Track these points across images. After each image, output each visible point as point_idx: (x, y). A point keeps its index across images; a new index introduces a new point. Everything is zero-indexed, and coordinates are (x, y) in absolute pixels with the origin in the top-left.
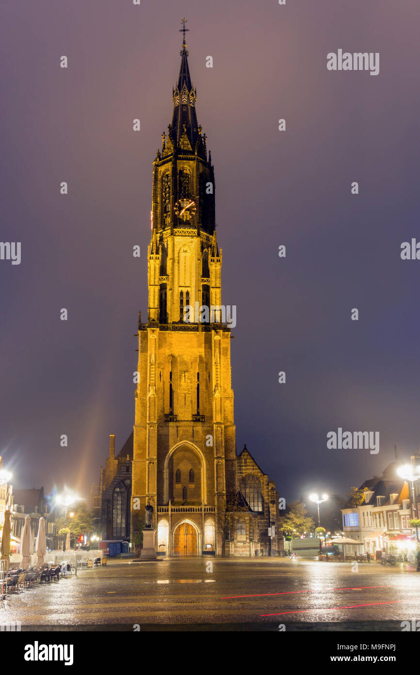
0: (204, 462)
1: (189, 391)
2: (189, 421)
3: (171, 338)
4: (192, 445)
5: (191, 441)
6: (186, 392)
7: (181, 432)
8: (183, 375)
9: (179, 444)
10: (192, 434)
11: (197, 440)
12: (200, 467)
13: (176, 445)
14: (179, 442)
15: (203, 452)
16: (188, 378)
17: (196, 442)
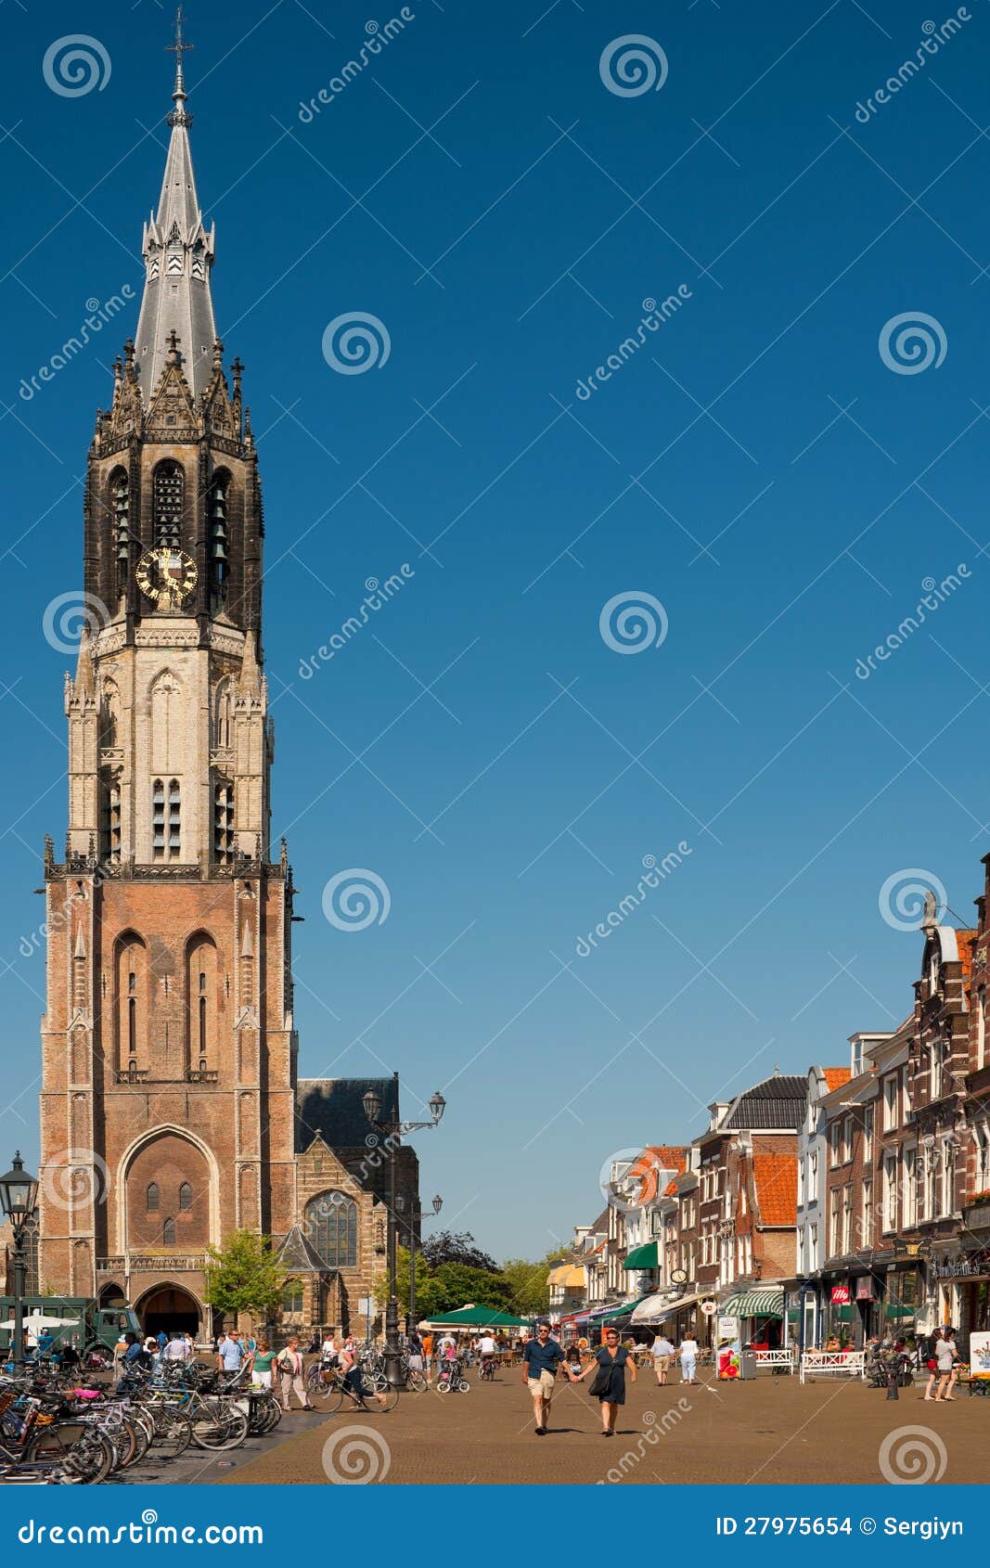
0: (214, 1168)
1: (176, 1015)
2: (177, 1082)
3: (129, 896)
4: (185, 1133)
5: (181, 1125)
6: (168, 1019)
7: (158, 1106)
8: (163, 981)
9: (152, 1130)
10: (184, 1109)
11: (197, 1122)
12: (205, 1178)
13: (145, 1133)
14: (153, 1126)
15: (211, 1148)
16: (173, 989)
17: (195, 1125)
